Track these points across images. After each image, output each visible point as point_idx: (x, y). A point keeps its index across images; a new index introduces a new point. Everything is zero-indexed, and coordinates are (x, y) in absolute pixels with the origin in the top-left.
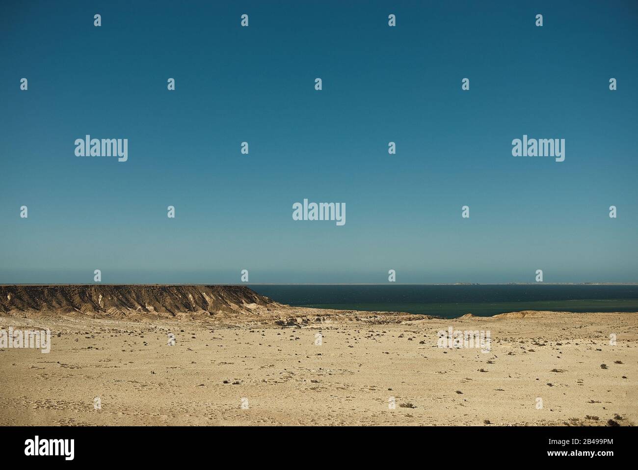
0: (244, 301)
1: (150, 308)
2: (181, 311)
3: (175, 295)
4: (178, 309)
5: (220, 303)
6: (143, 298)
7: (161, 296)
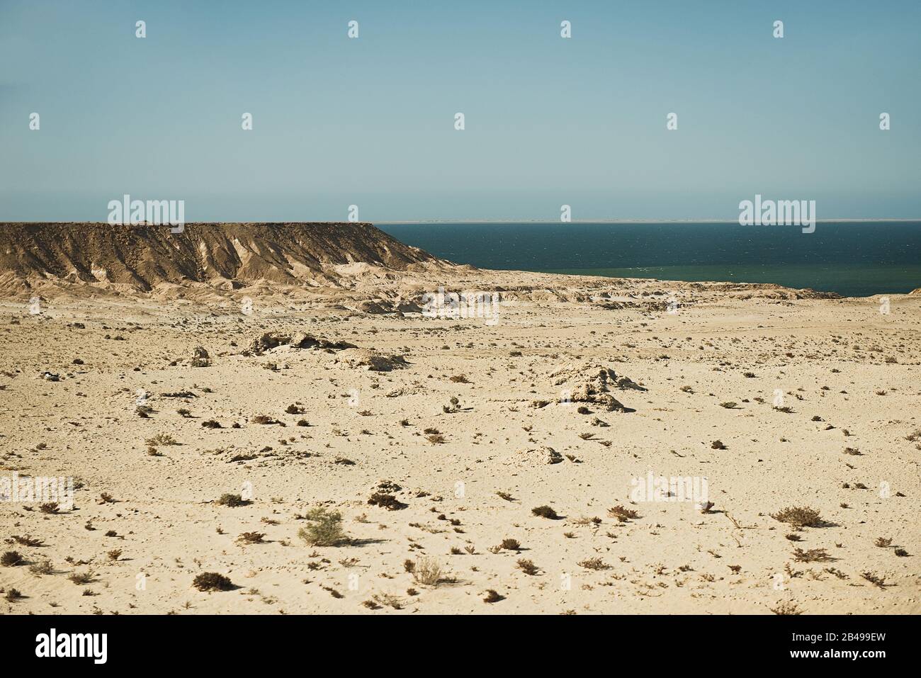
0: (349, 258)
1: (99, 273)
2: (167, 280)
3: (165, 244)
4: (163, 275)
5: (268, 261)
6: (89, 251)
7: (132, 248)
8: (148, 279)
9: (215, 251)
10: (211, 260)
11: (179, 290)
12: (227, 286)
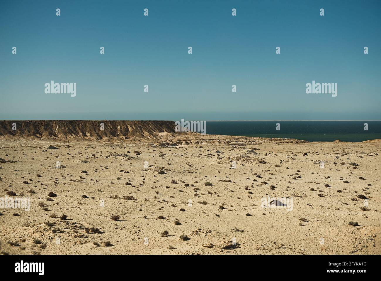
0: (165, 131)
1: (88, 134)
2: (107, 137)
3: (108, 127)
4: (106, 135)
5: (137, 131)
6: (86, 128)
7: (98, 127)
8: (101, 136)
9: (122, 129)
10: (121, 131)
11: (108, 139)
12: (124, 138)
